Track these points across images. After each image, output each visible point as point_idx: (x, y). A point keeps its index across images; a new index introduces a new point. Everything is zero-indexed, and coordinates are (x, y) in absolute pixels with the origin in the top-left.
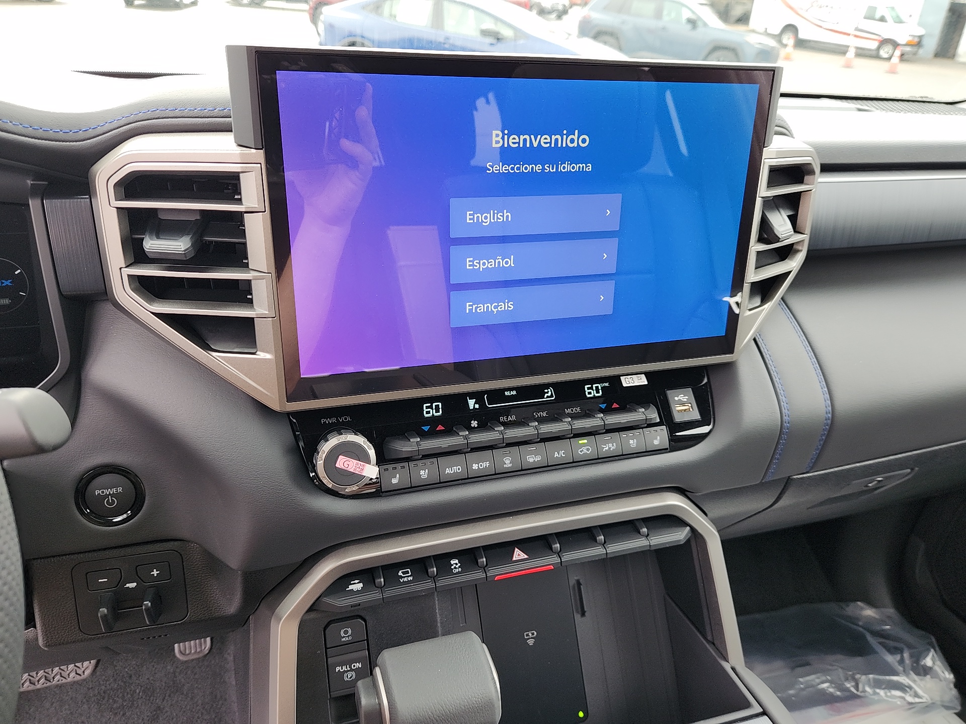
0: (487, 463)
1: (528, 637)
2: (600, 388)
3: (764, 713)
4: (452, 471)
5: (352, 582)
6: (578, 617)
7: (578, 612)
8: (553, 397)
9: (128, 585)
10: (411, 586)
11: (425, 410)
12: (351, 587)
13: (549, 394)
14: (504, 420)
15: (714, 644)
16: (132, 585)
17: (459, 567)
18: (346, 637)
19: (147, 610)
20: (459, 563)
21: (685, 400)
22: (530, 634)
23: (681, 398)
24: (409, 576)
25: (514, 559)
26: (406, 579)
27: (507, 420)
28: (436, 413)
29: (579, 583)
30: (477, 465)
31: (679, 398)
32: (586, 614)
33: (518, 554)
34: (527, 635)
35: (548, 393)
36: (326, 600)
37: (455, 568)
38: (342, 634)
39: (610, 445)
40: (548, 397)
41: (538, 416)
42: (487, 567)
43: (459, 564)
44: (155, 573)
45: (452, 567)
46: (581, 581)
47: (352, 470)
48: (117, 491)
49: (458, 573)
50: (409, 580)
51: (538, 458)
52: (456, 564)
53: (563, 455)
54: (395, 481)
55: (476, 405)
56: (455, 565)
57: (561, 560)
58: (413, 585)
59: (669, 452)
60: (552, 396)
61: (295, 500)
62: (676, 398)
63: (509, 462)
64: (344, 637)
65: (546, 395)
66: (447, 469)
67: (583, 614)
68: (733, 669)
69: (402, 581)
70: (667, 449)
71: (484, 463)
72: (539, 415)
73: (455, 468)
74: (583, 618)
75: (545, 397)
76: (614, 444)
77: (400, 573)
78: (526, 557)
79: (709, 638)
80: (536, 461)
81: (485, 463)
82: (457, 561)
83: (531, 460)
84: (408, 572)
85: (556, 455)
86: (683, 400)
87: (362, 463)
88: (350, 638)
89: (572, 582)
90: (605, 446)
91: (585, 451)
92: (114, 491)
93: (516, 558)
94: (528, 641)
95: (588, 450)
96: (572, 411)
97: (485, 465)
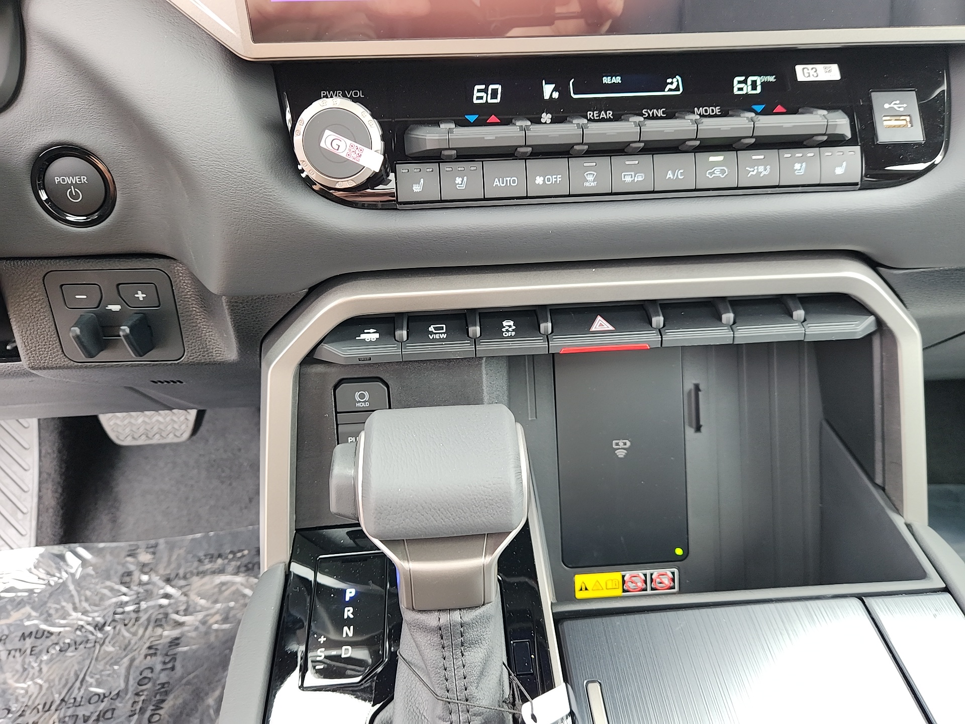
0: (558, 176)
1: (617, 447)
2: (759, 83)
3: (946, 590)
4: (503, 183)
5: (366, 331)
6: (690, 432)
7: (690, 426)
8: (679, 90)
9: (110, 307)
10: (442, 345)
11: (476, 94)
12: (363, 336)
13: (674, 86)
14: (593, 116)
15: (883, 489)
16: (116, 308)
17: (513, 330)
18: (363, 402)
19: (126, 336)
20: (514, 325)
21: (902, 109)
22: (621, 444)
23: (895, 107)
24: (441, 333)
25: (593, 329)
26: (437, 336)
27: (599, 116)
28: (491, 98)
29: (697, 388)
30: (542, 178)
31: (892, 105)
32: (702, 429)
33: (600, 324)
34: (617, 444)
35: (672, 83)
36: (326, 346)
37: (507, 331)
38: (358, 399)
39: (761, 168)
40: (670, 90)
41: (649, 114)
42: (552, 334)
43: (514, 327)
44: (140, 296)
45: (504, 330)
46: (701, 387)
47: (344, 155)
48: (81, 181)
49: (511, 337)
50: (442, 337)
51: (640, 178)
52: (510, 326)
53: (680, 177)
54: (417, 188)
55: (554, 93)
56: (507, 328)
57: (662, 338)
58: (445, 344)
59: (860, 189)
60: (677, 89)
61: (271, 195)
62: (887, 106)
63: (593, 179)
64: (360, 402)
65: (669, 87)
66: (496, 179)
67: (698, 429)
68: (909, 526)
69: (431, 338)
70: (856, 184)
71: (553, 177)
72: (651, 113)
73: (508, 179)
74: (698, 434)
75: (667, 89)
76: (768, 167)
77: (431, 329)
78: (611, 328)
79: (879, 481)
80: (636, 181)
81: (555, 176)
82: (511, 323)
83: (628, 179)
84: (442, 328)
85: (670, 175)
86: (898, 109)
87: (359, 146)
88: (367, 404)
89: (689, 386)
90: (752, 169)
91: (717, 173)
92: (77, 180)
93: (595, 328)
94: (616, 452)
95: (723, 172)
96: (706, 111)
97: (554, 180)
